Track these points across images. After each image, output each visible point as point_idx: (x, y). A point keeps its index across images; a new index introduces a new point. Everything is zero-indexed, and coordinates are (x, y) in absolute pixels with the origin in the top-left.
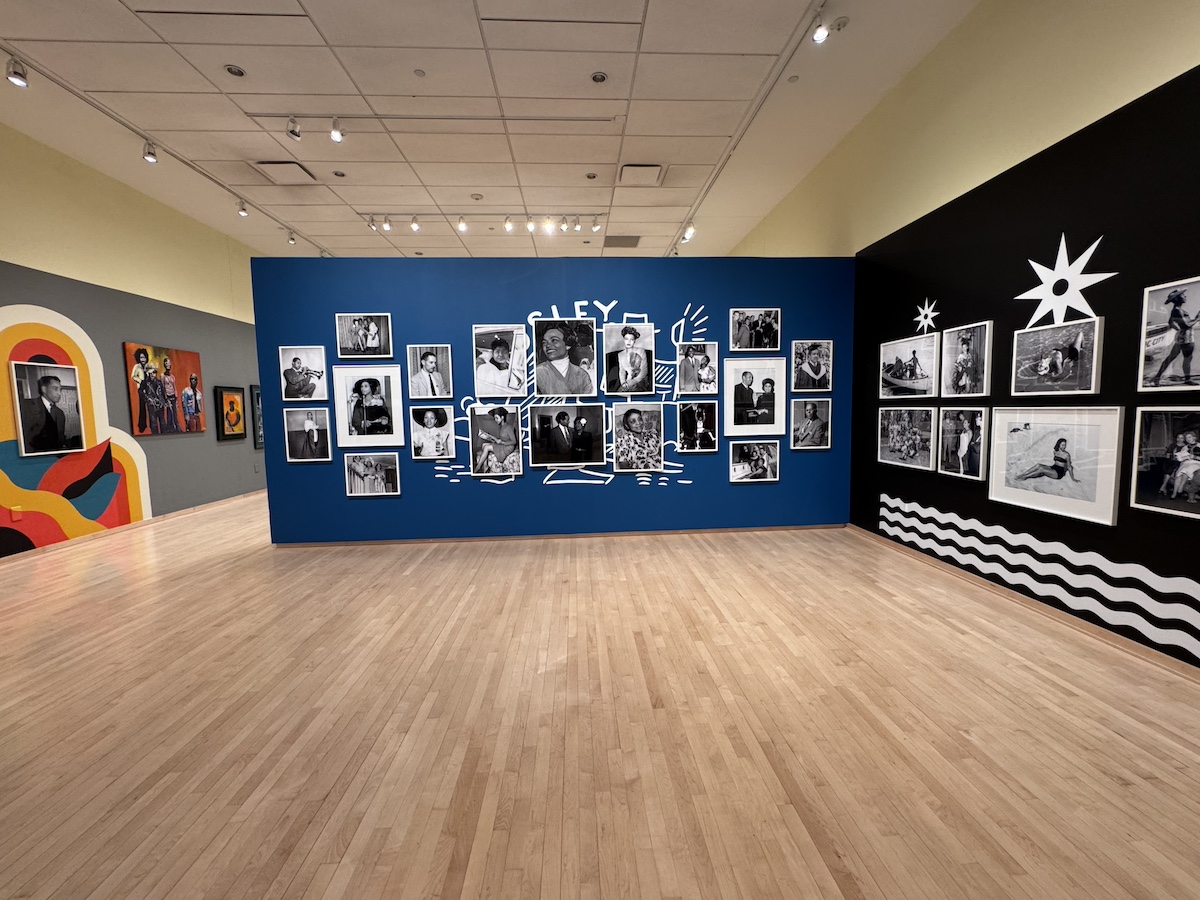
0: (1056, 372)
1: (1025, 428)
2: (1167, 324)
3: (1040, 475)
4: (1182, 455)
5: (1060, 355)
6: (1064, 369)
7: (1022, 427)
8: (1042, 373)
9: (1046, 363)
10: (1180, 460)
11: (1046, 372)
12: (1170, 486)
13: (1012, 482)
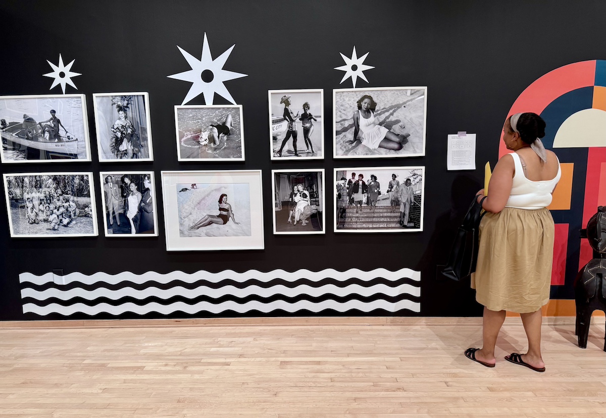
0: (215, 143)
1: (193, 188)
2: (283, 117)
3: (210, 223)
4: (297, 198)
5: (216, 130)
6: (221, 142)
7: (189, 187)
8: (203, 144)
9: (205, 136)
10: (296, 201)
11: (206, 143)
12: (293, 217)
13: (186, 233)
